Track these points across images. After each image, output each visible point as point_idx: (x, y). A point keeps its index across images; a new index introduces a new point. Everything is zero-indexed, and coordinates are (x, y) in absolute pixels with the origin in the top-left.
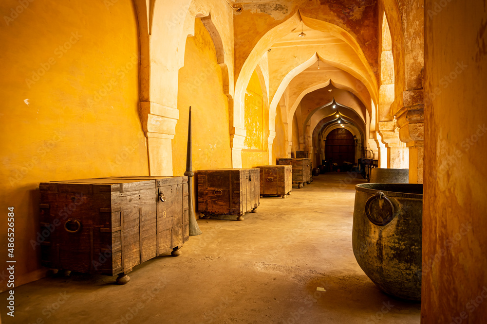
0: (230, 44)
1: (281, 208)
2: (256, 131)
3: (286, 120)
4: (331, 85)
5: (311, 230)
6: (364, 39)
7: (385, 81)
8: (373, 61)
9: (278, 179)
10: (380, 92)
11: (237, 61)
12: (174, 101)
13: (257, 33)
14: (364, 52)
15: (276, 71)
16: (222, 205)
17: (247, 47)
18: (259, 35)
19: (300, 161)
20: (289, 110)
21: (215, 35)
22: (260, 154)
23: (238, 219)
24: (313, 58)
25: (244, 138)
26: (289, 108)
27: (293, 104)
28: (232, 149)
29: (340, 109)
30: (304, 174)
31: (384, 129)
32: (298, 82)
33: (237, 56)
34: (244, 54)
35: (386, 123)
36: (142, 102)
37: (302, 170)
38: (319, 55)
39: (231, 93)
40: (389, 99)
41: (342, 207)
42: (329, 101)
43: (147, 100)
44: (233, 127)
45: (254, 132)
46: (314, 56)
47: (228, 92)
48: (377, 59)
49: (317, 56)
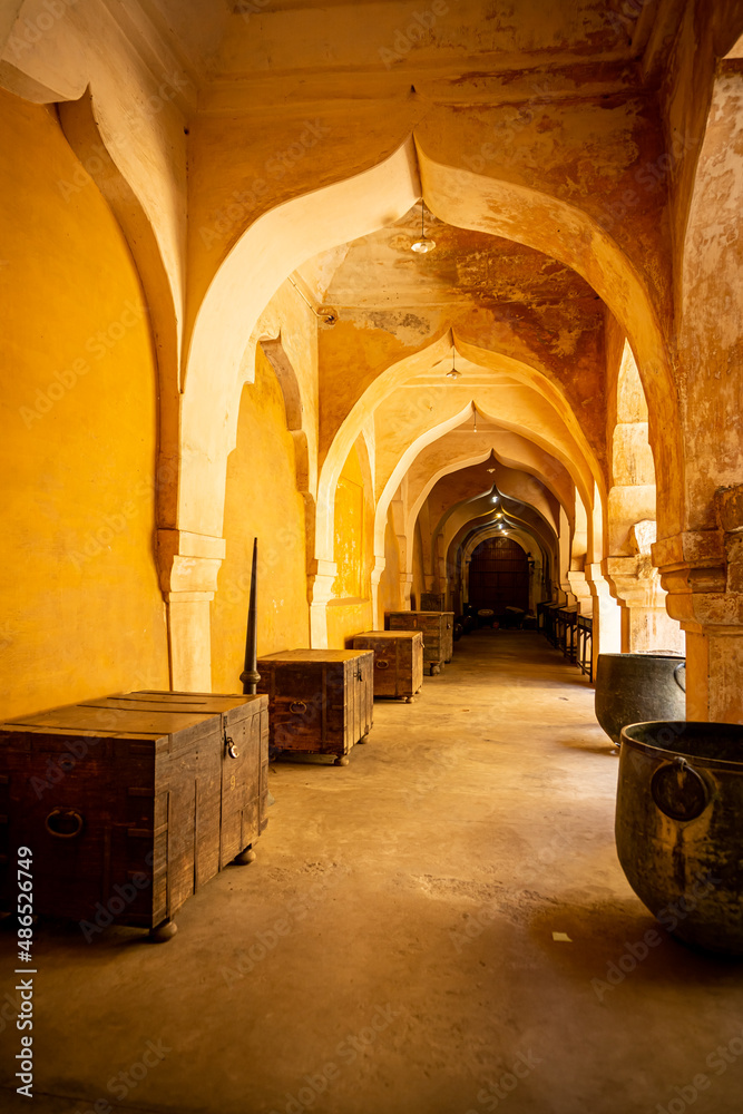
0: (311, 389)
1: (414, 729)
2: (350, 559)
3: (403, 529)
4: (493, 460)
5: (492, 788)
6: (578, 394)
7: (620, 478)
8: (597, 439)
9: (398, 663)
10: (610, 499)
11: (324, 424)
12: (217, 523)
13: (368, 369)
14: (578, 418)
15: (391, 435)
16: (306, 735)
17: (346, 397)
18: (372, 373)
19: (434, 618)
20: (409, 509)
21: (287, 374)
22: (358, 608)
23: (338, 763)
24: (466, 412)
25: (333, 580)
26: (409, 504)
27: (416, 497)
28: (310, 605)
30: (442, 645)
31: (617, 572)
32: (430, 456)
33: (325, 412)
34: (339, 409)
35: (621, 560)
36: (161, 531)
37: (438, 638)
38: (478, 405)
39: (312, 490)
40: (627, 513)
41: (535, 727)
42: (487, 490)
43: (173, 528)
44: (313, 559)
45: (347, 561)
46: (468, 408)
47: (306, 488)
48: (604, 433)
49: (474, 408)
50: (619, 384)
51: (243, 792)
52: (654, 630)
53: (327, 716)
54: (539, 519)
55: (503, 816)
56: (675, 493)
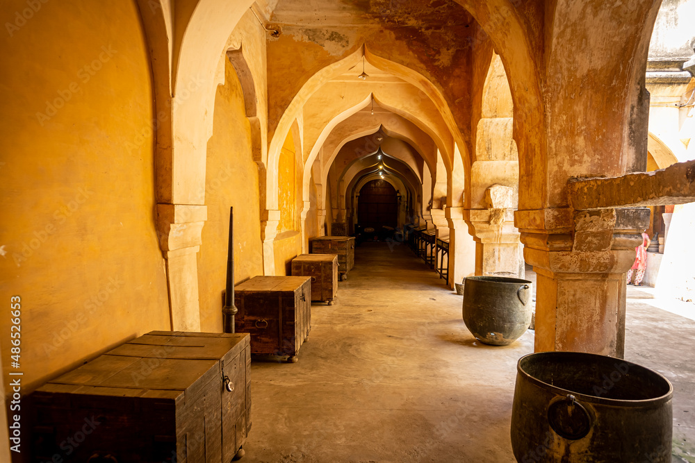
0: (263, 85)
1: (338, 328)
2: (287, 204)
3: (320, 180)
4: (381, 131)
5: (401, 379)
6: (453, 95)
7: (480, 156)
8: (465, 127)
9: (323, 278)
10: (473, 169)
11: (271, 111)
12: (200, 195)
13: (303, 71)
14: (452, 112)
15: (314, 116)
16: (268, 343)
17: (287, 91)
18: (307, 74)
19: (342, 242)
20: (324, 166)
21: (245, 75)
22: (293, 239)
23: (290, 361)
24: (367, 100)
25: (278, 223)
26: (324, 162)
27: (329, 157)
28: (263, 242)
29: (385, 159)
30: (348, 260)
31: (477, 220)
32: (340, 130)
33: (272, 103)
34: (283, 101)
35: (479, 211)
36: (160, 206)
37: (345, 256)
38: (376, 96)
39: (264, 160)
40: (484, 179)
41: (420, 324)
43: (169, 203)
44: (265, 209)
45: (285, 206)
46: (369, 98)
47: (260, 158)
48: (470, 122)
49: (372, 97)
50: (484, 90)
51: (236, 412)
52: (499, 258)
53: (283, 330)
54: (408, 170)
55: (414, 404)
56: (537, 178)
